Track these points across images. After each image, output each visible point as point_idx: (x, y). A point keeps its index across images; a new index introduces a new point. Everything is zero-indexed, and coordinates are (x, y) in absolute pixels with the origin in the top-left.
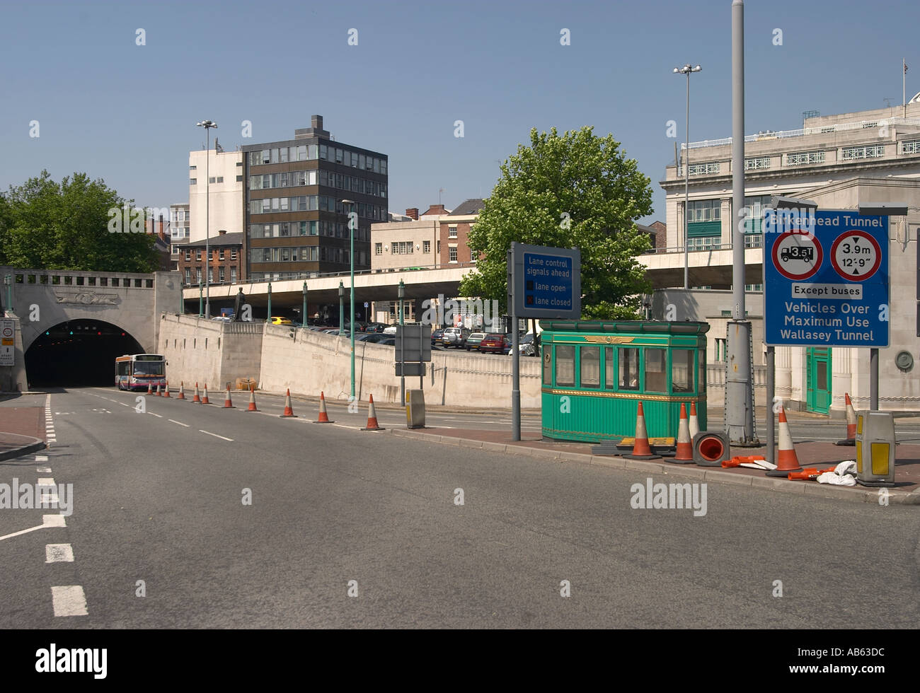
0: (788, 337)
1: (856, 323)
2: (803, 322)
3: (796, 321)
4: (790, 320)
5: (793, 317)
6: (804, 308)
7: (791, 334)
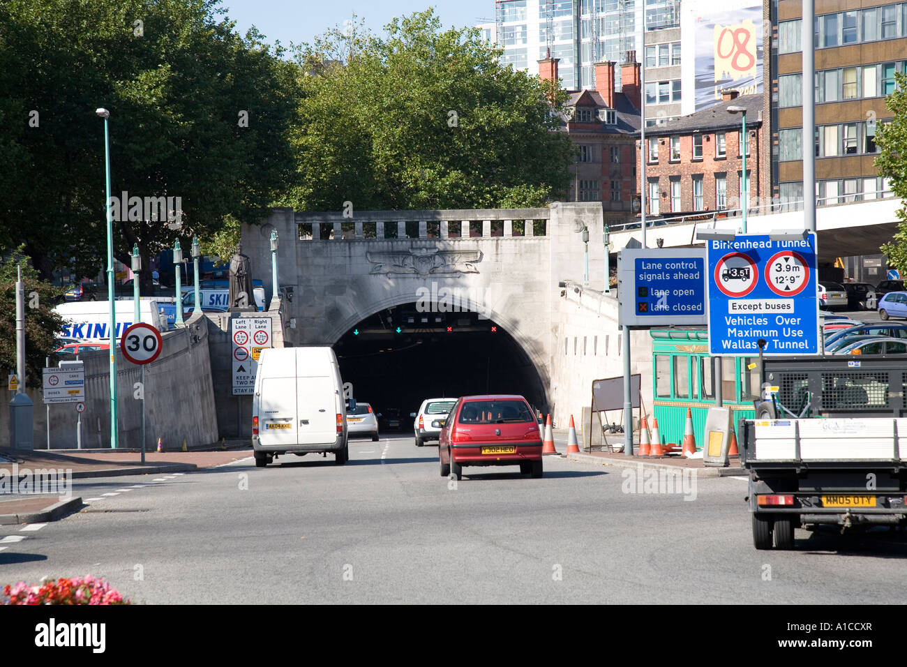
0: (729, 347)
1: (791, 334)
2: (744, 333)
3: (737, 333)
4: (732, 332)
5: (735, 330)
6: (740, 321)
7: (732, 344)
